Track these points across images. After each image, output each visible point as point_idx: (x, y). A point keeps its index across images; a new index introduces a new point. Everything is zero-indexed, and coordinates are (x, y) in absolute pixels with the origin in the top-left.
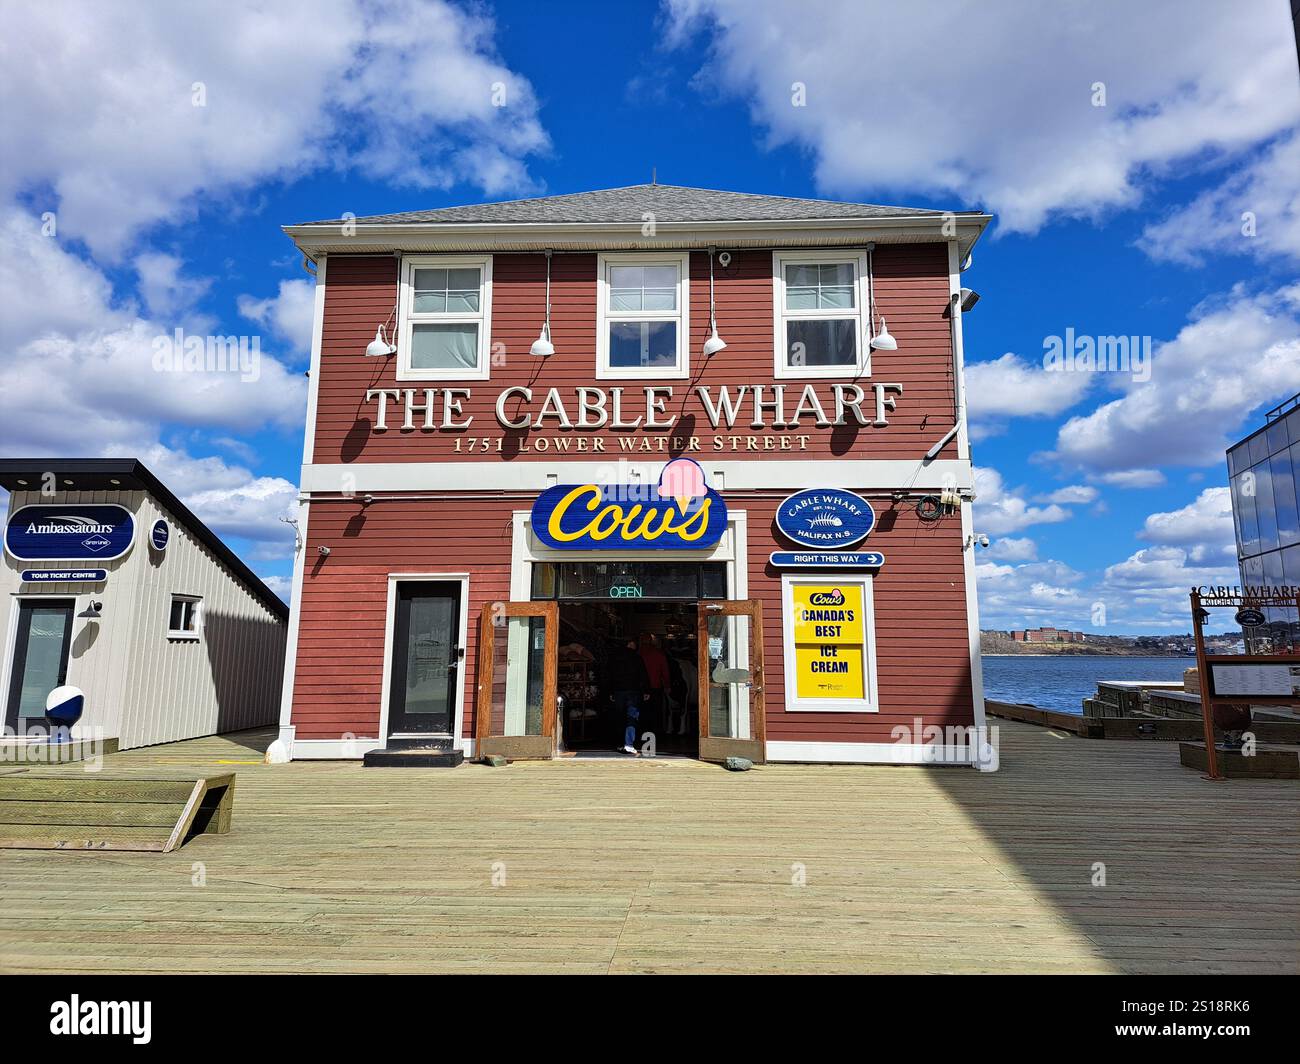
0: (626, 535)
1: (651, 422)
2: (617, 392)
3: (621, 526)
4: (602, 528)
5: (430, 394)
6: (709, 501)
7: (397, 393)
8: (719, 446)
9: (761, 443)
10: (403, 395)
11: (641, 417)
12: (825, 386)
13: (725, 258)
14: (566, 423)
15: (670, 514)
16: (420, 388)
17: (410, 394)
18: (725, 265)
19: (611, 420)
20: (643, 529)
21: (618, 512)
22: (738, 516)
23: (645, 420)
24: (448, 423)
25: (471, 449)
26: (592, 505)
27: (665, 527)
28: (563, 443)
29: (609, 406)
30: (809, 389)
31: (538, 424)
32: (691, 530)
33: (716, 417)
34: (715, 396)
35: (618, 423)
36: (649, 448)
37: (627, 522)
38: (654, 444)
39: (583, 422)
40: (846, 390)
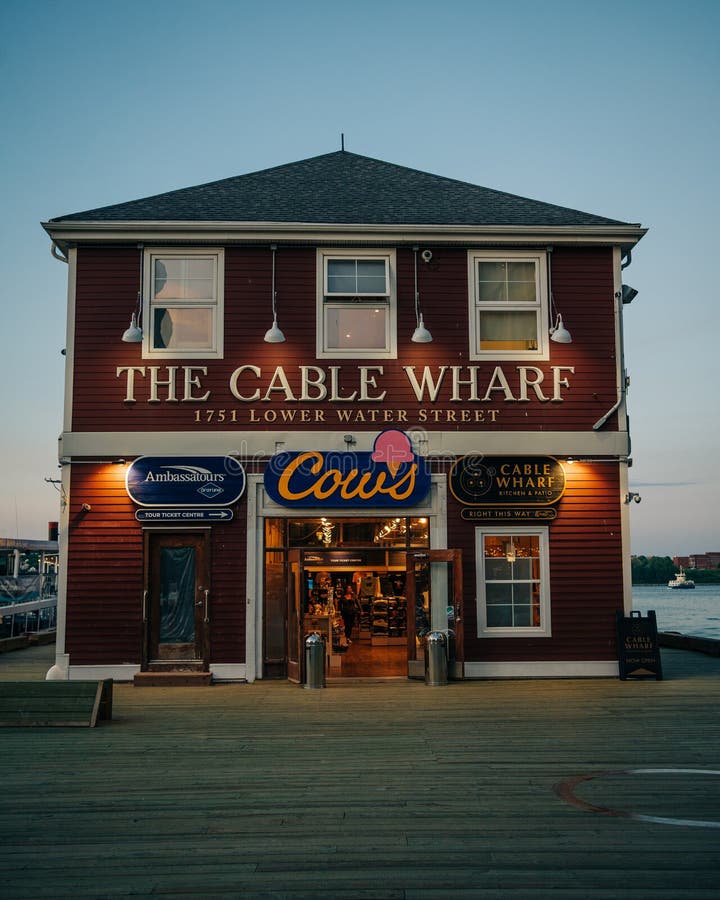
0: (345, 495)
1: (364, 396)
2: (334, 370)
3: (340, 487)
4: (324, 489)
5: (171, 370)
6: (414, 467)
7: (142, 369)
8: (423, 418)
9: (458, 416)
10: (148, 372)
11: (355, 393)
12: (511, 369)
13: (427, 255)
14: (290, 397)
15: (382, 477)
16: (163, 365)
17: (154, 370)
18: (427, 261)
19: (329, 394)
20: (359, 490)
21: (338, 474)
22: (440, 479)
23: (359, 396)
24: (187, 397)
25: (209, 420)
26: (316, 469)
27: (378, 488)
28: (288, 415)
29: (327, 382)
30: (498, 371)
31: (267, 398)
32: (400, 491)
33: (419, 393)
34: (419, 375)
35: (335, 397)
36: (363, 420)
37: (346, 483)
38: (368, 416)
39: (305, 396)
40: (529, 372)
